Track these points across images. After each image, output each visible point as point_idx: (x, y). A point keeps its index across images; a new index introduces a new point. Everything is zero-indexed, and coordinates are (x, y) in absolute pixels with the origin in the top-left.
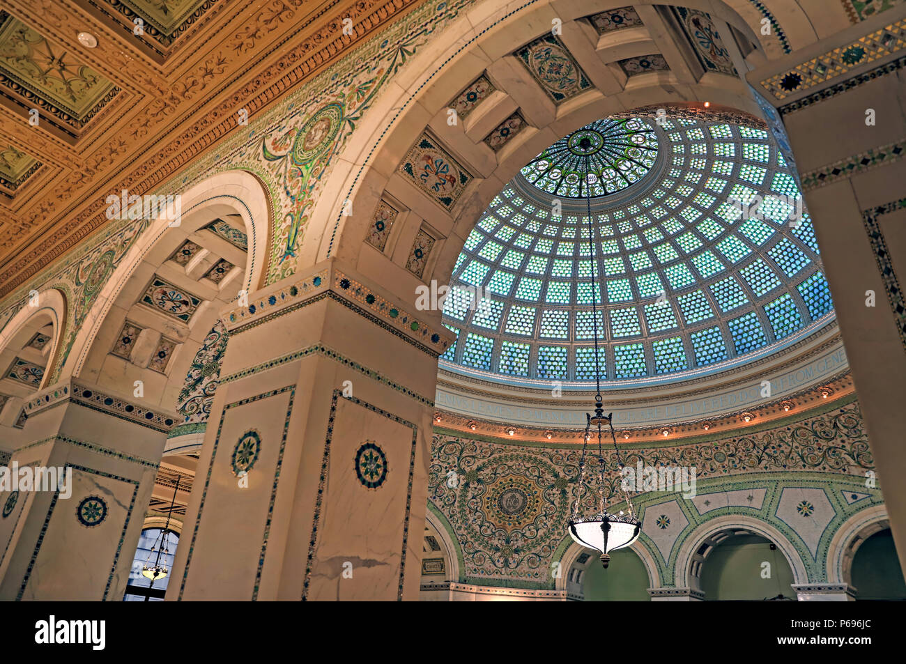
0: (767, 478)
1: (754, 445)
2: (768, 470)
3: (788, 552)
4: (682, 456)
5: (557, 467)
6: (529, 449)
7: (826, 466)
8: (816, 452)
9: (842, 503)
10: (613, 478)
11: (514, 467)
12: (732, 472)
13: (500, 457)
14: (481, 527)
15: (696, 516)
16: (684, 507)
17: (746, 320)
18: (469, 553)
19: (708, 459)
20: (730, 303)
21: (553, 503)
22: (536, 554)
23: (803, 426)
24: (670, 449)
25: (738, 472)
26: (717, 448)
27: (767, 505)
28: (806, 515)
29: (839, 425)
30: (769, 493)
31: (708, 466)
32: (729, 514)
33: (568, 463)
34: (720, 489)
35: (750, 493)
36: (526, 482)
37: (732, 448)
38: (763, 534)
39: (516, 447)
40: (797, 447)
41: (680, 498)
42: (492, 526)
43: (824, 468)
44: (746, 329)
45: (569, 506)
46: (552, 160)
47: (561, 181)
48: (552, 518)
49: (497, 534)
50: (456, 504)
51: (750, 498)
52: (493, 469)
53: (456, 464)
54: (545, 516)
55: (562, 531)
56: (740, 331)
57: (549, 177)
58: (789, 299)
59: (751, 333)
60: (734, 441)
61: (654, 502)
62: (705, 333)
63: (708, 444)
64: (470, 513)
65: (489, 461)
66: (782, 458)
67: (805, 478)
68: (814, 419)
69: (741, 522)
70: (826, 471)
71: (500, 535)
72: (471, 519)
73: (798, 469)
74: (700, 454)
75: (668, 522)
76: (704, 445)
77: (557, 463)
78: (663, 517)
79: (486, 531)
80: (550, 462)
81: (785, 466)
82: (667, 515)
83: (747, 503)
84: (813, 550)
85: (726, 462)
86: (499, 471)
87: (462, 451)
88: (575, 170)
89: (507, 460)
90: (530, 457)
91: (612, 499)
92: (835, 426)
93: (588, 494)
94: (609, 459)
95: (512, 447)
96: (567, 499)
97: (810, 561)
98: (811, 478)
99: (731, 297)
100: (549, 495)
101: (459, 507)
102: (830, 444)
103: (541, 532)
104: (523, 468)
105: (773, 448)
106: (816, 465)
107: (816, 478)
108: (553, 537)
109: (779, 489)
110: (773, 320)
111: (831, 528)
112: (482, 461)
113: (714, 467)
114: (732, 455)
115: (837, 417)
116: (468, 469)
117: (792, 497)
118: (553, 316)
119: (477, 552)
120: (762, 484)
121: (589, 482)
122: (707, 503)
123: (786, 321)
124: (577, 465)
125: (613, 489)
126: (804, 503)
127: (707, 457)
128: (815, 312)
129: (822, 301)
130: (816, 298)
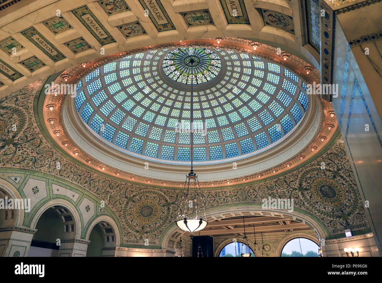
0: (81, 190)
1: (90, 177)
2: (84, 188)
3: (78, 224)
4: (65, 165)
5: (21, 134)
6: (33, 118)
8: (103, 190)
9: (98, 211)
10: (31, 155)
11: (11, 119)
12: (74, 182)
13: (20, 110)
15: (51, 194)
16: (48, 187)
17: (125, 135)
19: (72, 172)
20: (127, 126)
23: (110, 181)
24: (65, 159)
25: (75, 183)
26: (79, 170)
27: (77, 202)
28: (87, 211)
29: (119, 187)
30: (80, 197)
31: (68, 174)
32: (64, 199)
33: (29, 135)
34: (64, 186)
35: (74, 193)
37: (83, 173)
38: (72, 213)
40: (100, 186)
41: (47, 181)
43: (100, 196)
44: (122, 138)
51: (73, 196)
52: (6, 112)
56: (120, 137)
58: (142, 142)
59: (123, 141)
60: (86, 171)
61: (35, 177)
62: (111, 127)
63: (78, 166)
65: (14, 108)
66: (92, 186)
67: (91, 197)
68: (116, 181)
69: (67, 205)
70: (99, 198)
73: (92, 193)
74: (71, 168)
75: (38, 191)
76: (77, 166)
77: (25, 132)
78: (36, 187)
80: (24, 129)
81: (90, 189)
82: (39, 187)
83: (72, 198)
84: (85, 225)
85: (75, 177)
89: (17, 114)
90: (25, 121)
91: (17, 165)
92: (118, 186)
93: (11, 155)
97: (83, 230)
98: (93, 197)
99: (129, 125)
102: (110, 190)
105: (94, 181)
107: (94, 198)
109: (83, 197)
110: (132, 143)
111: (92, 219)
112: (14, 105)
113: (70, 176)
114: (80, 176)
115: (122, 184)
117: (86, 202)
120: (79, 192)
121: (19, 150)
122: (58, 190)
123: (136, 148)
124: (29, 139)
125: (25, 160)
126: (88, 206)
127: (72, 171)
128: (147, 153)
129: (151, 152)
130: (150, 150)
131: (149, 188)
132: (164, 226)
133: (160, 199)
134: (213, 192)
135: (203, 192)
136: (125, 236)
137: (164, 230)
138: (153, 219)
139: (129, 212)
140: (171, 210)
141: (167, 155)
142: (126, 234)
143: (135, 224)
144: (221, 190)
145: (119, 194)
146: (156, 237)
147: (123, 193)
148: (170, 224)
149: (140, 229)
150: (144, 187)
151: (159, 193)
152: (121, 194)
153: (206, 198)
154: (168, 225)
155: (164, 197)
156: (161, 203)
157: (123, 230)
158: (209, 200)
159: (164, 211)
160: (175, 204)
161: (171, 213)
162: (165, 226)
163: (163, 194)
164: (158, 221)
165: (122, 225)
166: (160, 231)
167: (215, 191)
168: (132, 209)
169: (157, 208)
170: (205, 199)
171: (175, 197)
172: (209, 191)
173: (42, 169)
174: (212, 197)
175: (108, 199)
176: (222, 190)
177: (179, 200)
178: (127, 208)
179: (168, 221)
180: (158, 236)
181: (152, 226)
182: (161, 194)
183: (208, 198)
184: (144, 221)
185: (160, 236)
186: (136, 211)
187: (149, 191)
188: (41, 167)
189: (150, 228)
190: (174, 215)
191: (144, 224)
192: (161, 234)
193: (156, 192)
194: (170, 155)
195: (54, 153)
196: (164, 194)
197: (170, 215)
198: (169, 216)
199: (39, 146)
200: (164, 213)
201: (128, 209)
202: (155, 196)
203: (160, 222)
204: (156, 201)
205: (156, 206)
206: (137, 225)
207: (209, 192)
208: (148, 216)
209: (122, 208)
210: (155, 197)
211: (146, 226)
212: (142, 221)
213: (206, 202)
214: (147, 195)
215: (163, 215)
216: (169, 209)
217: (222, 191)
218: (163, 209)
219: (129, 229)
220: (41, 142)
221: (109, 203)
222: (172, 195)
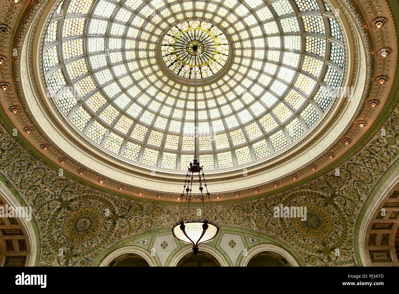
1: (216, 211)
5: (116, 208)
6: (106, 194)
7: (244, 225)
8: (241, 218)
9: (248, 243)
10: (144, 219)
11: (92, 204)
13: (87, 195)
14: (58, 237)
18: (45, 254)
20: (221, 145)
21: (106, 229)
22: (86, 259)
23: (240, 205)
27: (216, 240)
28: (232, 247)
29: (255, 207)
33: (123, 206)
36: (96, 214)
37: (205, 211)
38: (212, 254)
39: (99, 192)
40: (234, 215)
42: (65, 238)
43: (243, 226)
44: (225, 158)
45: (115, 232)
46: (176, 49)
47: (174, 62)
48: (102, 237)
49: (66, 244)
50: (49, 220)
52: (80, 202)
53: (59, 194)
54: (99, 235)
55: (106, 246)
56: (222, 159)
57: (170, 57)
59: (227, 160)
60: (207, 208)
61: (161, 234)
62: (206, 156)
63: (195, 208)
64: (55, 227)
65: (80, 197)
66: (226, 219)
67: (233, 230)
68: (245, 203)
71: (69, 244)
72: (54, 232)
73: (231, 225)
74: (190, 212)
75: (167, 245)
77: (117, 206)
78: (165, 242)
79: (61, 240)
80: (114, 204)
81: (226, 223)
82: (166, 241)
84: (234, 263)
86: (83, 204)
87: (66, 187)
88: (183, 60)
89: (90, 198)
90: (104, 199)
91: (140, 230)
92: (253, 207)
93: (128, 226)
94: (145, 208)
95: (97, 191)
96: (115, 227)
98: (236, 230)
99: (222, 143)
100: (106, 223)
101: (49, 222)
102: (248, 215)
103: (93, 245)
104: (98, 205)
105: (224, 214)
106: (239, 224)
107: (238, 230)
108: (99, 249)
109: (222, 233)
110: (238, 157)
112: (75, 196)
114: (204, 215)
115: (255, 203)
116: (64, 199)
117: (227, 238)
118: (140, 128)
119: (50, 254)
121: (130, 219)
123: (244, 158)
124: (127, 208)
125: (142, 224)
126: (232, 241)
127: (193, 214)
128: (259, 156)
129: (262, 152)
130: (260, 150)
131: (287, 191)
132: (348, 231)
133: (312, 198)
134: (363, 152)
135: (352, 160)
136: (306, 262)
137: (353, 237)
138: (328, 228)
139: (293, 230)
140: (339, 206)
141: (280, 143)
142: (307, 259)
143: (311, 242)
144: (370, 142)
145: (263, 214)
146: (349, 252)
147: (266, 211)
148: (354, 225)
149: (321, 248)
150: (280, 194)
151: (304, 192)
152: (264, 213)
153: (363, 165)
154: (353, 229)
155: (315, 193)
156: (319, 203)
157: (300, 255)
158: (370, 166)
159: (332, 212)
160: (337, 195)
161: (342, 210)
162: (351, 232)
163: (310, 190)
164: (336, 227)
165: (295, 250)
166: (349, 241)
167: (364, 148)
168: (294, 225)
169: (320, 211)
170: (364, 169)
171: (327, 186)
172: (357, 154)
173: (163, 225)
174: (369, 160)
175: (255, 224)
176: (372, 141)
177: (336, 188)
178: (286, 226)
179: (348, 224)
180: (350, 249)
181: (333, 238)
182: (308, 192)
183: (367, 164)
184: (320, 235)
185: (353, 249)
186: (299, 226)
187: (291, 195)
188: (161, 223)
189: (334, 242)
190: (349, 212)
191: (321, 239)
192: (353, 245)
193: (301, 192)
194: (283, 142)
195: (162, 208)
196: (312, 190)
197: (344, 213)
198: (344, 215)
199: (142, 209)
200: (334, 214)
201: (288, 226)
202: (304, 197)
203: (339, 229)
204: (311, 203)
205: (317, 209)
206: (314, 242)
207: (359, 155)
208: (318, 226)
209: (279, 228)
210: (305, 199)
211: (325, 240)
212: (316, 235)
213: (369, 171)
214: (295, 200)
215: (336, 218)
216: (335, 206)
217: (373, 143)
218: (328, 210)
219: (307, 252)
220: (140, 205)
221: (259, 228)
222: (321, 186)
